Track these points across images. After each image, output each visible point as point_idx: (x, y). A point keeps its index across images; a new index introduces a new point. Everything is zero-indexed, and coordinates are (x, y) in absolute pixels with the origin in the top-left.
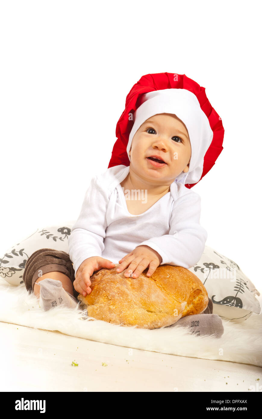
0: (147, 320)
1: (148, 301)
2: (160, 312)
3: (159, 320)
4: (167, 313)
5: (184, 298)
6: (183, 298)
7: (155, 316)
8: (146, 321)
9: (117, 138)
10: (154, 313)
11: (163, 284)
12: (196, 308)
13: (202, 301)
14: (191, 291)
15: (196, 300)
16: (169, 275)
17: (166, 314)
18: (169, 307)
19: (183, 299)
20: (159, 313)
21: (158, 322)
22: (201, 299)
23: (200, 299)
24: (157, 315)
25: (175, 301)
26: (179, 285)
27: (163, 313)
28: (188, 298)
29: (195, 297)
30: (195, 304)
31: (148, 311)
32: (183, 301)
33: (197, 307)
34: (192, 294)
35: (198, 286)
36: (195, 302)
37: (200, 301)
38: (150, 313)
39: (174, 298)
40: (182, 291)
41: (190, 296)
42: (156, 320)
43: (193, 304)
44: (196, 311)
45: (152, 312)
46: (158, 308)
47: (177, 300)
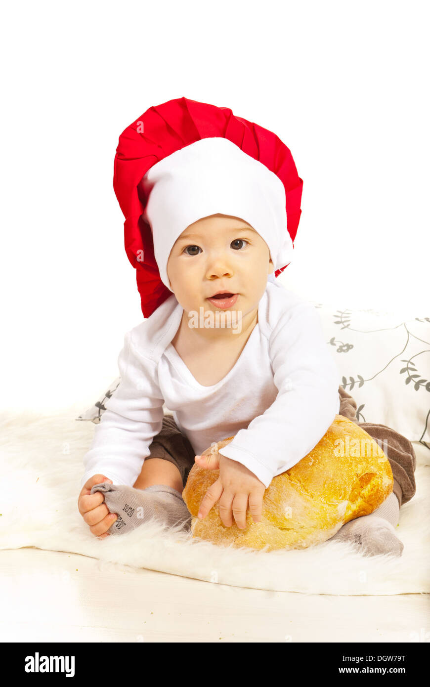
0: (283, 543)
1: (279, 514)
2: (302, 527)
3: (302, 540)
4: (313, 527)
5: (343, 496)
6: (340, 496)
7: (295, 533)
8: (281, 544)
9: (136, 269)
10: (292, 530)
11: (303, 479)
12: (370, 503)
13: (378, 490)
14: (354, 479)
15: (366, 491)
16: (313, 461)
17: (313, 529)
18: (316, 517)
19: (341, 498)
20: (299, 530)
21: (302, 542)
22: (376, 487)
23: (374, 487)
24: (297, 532)
25: (326, 506)
26: (331, 476)
27: (306, 528)
28: (350, 493)
29: (362, 487)
30: (365, 497)
31: (281, 529)
32: (342, 500)
33: (370, 501)
34: (357, 484)
35: (367, 466)
36: (365, 495)
37: (375, 490)
38: (284, 532)
39: (323, 500)
40: (337, 485)
41: (353, 489)
42: (298, 540)
43: (362, 498)
44: (370, 508)
45: (288, 529)
46: (297, 523)
47: (328, 502)
